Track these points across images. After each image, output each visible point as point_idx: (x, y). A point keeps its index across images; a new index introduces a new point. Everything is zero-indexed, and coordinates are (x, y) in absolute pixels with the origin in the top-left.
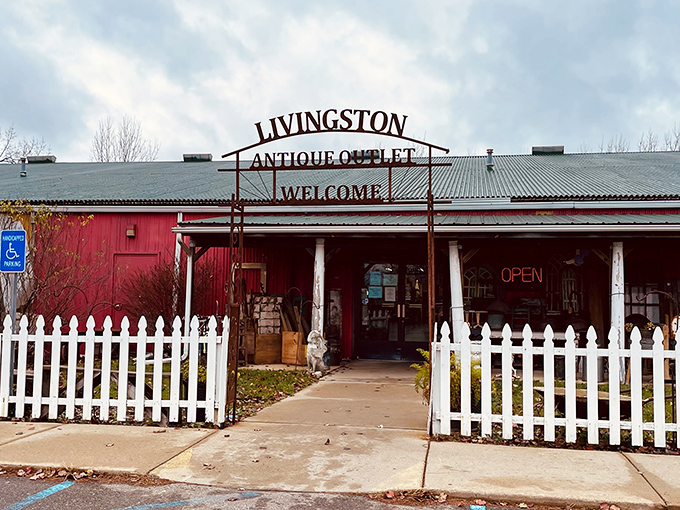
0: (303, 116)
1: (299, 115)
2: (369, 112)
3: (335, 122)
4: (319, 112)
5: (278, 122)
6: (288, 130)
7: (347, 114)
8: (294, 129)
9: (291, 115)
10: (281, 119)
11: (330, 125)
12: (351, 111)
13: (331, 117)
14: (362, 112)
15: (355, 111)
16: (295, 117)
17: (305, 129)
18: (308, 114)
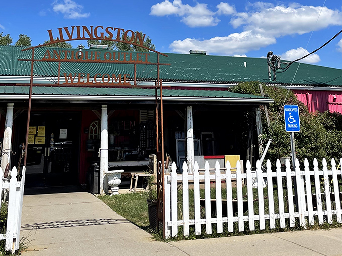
0: (81, 29)
1: (78, 27)
2: (123, 30)
3: (102, 34)
4: (91, 27)
5: (64, 31)
6: (70, 37)
7: (109, 30)
8: (75, 36)
9: (73, 27)
10: (66, 29)
11: (99, 35)
12: (112, 28)
13: (99, 31)
14: (119, 30)
15: (115, 29)
16: (76, 28)
17: (82, 36)
18: (85, 28)
